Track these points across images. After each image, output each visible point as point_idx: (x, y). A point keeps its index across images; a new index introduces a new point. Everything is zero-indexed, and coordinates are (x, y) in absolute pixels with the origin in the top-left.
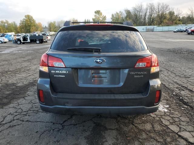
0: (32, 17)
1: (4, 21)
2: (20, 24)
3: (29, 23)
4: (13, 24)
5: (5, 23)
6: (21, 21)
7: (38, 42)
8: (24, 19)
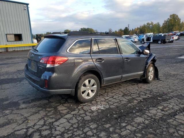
0: (177, 16)
1: (150, 23)
2: (163, 24)
3: (173, 22)
4: (157, 25)
5: (150, 24)
6: (165, 21)
7: (160, 42)
8: (168, 19)
